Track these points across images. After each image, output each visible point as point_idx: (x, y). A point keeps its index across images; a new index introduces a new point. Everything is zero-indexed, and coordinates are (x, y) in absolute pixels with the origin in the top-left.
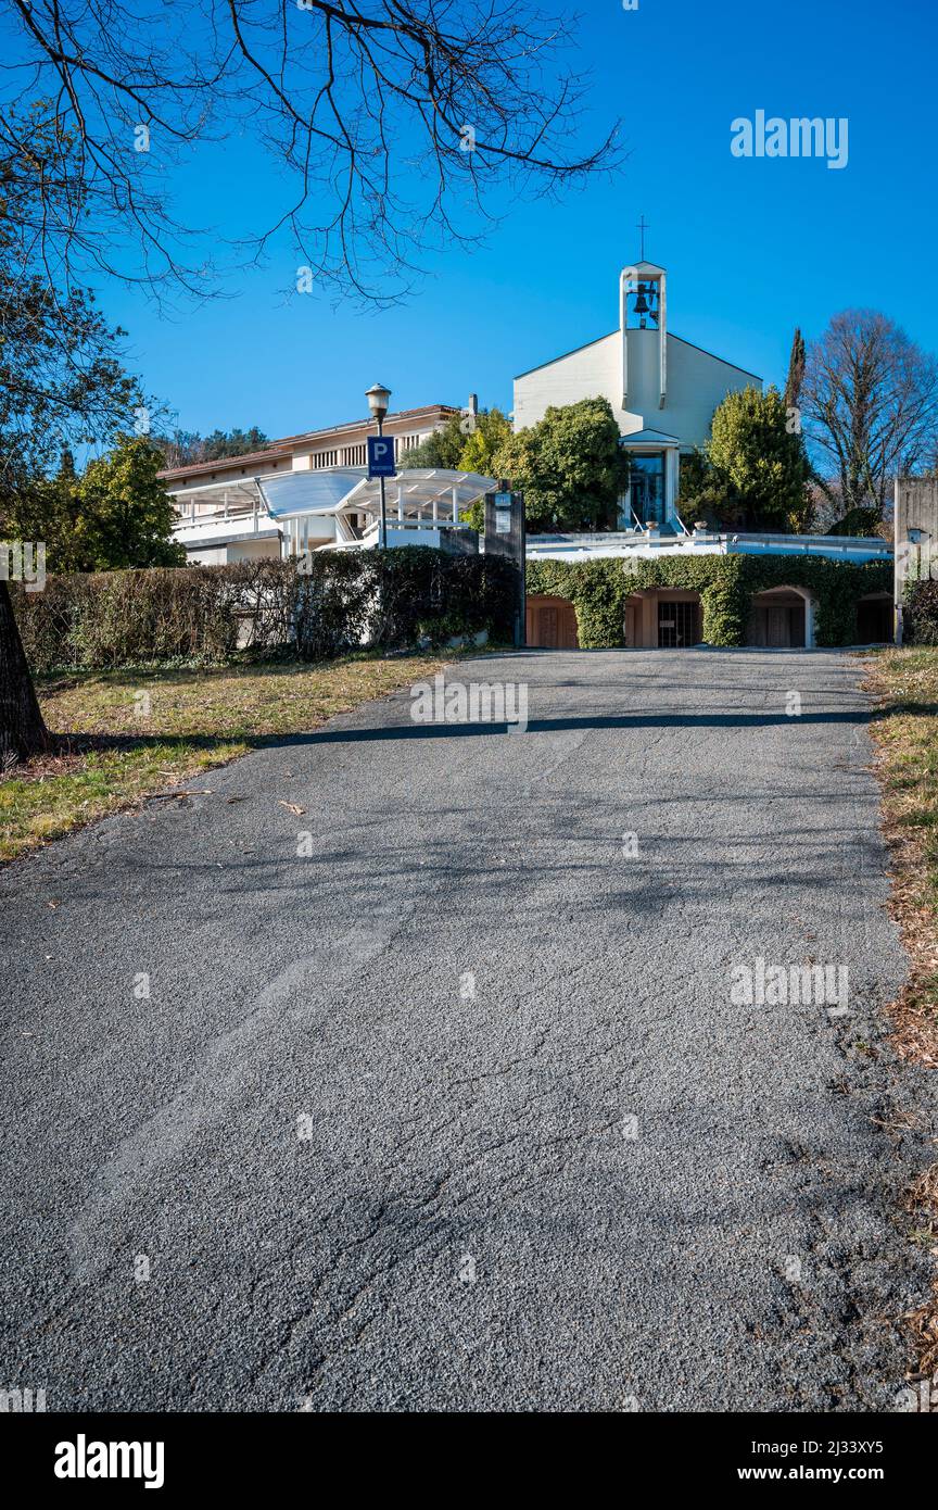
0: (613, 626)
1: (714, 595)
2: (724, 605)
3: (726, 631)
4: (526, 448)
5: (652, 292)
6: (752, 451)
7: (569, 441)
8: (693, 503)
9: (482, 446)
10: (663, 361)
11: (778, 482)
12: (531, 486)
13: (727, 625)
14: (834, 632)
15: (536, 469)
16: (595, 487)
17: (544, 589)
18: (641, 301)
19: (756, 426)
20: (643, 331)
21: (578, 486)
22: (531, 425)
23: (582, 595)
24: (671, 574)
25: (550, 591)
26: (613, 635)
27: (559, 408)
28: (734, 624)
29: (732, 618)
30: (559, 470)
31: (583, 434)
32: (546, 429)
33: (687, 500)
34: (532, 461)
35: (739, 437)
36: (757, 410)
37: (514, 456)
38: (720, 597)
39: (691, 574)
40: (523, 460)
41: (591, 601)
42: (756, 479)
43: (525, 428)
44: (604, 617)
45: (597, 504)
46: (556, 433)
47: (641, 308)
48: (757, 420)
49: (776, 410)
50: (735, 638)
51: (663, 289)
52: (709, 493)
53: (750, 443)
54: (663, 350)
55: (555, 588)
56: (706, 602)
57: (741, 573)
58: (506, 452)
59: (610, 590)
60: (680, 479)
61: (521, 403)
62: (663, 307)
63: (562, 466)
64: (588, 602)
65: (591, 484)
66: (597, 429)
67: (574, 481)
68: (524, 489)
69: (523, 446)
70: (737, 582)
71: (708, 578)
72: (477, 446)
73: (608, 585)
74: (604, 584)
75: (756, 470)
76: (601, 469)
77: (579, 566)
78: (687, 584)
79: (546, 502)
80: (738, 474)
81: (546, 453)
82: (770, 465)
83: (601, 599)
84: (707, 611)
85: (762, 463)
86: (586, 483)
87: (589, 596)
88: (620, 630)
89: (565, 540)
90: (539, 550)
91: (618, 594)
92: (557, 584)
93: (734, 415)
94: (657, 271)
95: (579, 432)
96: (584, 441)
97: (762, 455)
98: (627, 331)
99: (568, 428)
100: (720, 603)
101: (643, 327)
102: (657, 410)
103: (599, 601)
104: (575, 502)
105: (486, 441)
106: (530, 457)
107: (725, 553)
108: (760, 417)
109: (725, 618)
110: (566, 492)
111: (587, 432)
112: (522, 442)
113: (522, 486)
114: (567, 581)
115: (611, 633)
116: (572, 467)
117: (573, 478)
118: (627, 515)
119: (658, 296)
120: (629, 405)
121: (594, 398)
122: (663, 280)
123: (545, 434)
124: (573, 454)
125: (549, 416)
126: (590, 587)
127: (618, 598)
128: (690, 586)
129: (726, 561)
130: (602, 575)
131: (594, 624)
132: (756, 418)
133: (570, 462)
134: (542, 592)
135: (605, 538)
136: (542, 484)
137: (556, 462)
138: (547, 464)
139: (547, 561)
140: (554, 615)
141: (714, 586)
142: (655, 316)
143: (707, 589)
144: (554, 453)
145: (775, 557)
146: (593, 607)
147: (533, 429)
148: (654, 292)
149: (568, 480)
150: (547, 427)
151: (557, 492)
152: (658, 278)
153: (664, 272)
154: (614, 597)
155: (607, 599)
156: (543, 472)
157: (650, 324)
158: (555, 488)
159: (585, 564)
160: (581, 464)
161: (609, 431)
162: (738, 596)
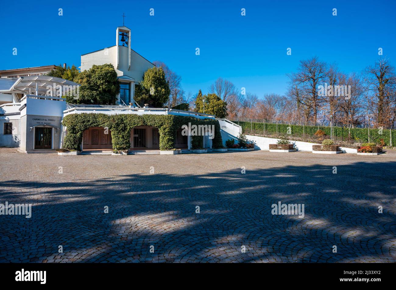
0: (126, 139)
1: (164, 129)
2: (168, 133)
3: (168, 142)
4: (86, 77)
5: (126, 36)
6: (156, 85)
7: (101, 75)
8: (139, 98)
9: (70, 75)
10: (130, 56)
11: (163, 94)
12: (88, 89)
13: (169, 140)
14: (198, 141)
15: (89, 83)
16: (109, 91)
17: (99, 124)
18: (123, 38)
19: (158, 78)
20: (123, 47)
21: (104, 90)
22: (88, 69)
23: (114, 128)
24: (149, 121)
25: (101, 125)
26: (127, 143)
27: (97, 65)
28: (171, 140)
29: (170, 137)
30: (98, 84)
31: (106, 74)
32: (93, 71)
33: (137, 98)
34: (88, 81)
35: (153, 80)
36: (158, 74)
37: (82, 78)
38: (166, 130)
39: (156, 121)
40: (85, 80)
41: (118, 130)
42: (157, 93)
43: (85, 70)
44: (123, 136)
45: (110, 96)
46: (97, 73)
47: (123, 40)
48: (158, 76)
49: (163, 74)
50: (172, 144)
51: (130, 35)
52: (144, 96)
53: (156, 82)
54: (130, 53)
55: (104, 124)
56: (161, 132)
57: (174, 122)
58: (79, 77)
59: (125, 126)
60: (135, 91)
61: (83, 63)
62: (130, 40)
63: (99, 83)
64: (117, 130)
65: (108, 90)
66: (111, 72)
67: (103, 88)
68: (85, 89)
69: (85, 76)
70: (173, 125)
71: (162, 123)
72: (68, 75)
73: (125, 124)
74: (123, 123)
75: (158, 90)
76: (112, 85)
77: (113, 116)
78: (154, 125)
79: (93, 94)
80: (152, 92)
81: (93, 79)
82: (162, 89)
83: (122, 129)
84: (161, 135)
85: (159, 88)
86: (107, 89)
87: (117, 128)
88: (129, 141)
89: (102, 107)
90: (96, 110)
91: (128, 127)
92: (104, 123)
93: (152, 74)
94: (128, 30)
95: (105, 73)
96: (107, 76)
97: (159, 86)
98: (119, 46)
99: (101, 71)
100: (167, 132)
101: (123, 46)
102: (127, 71)
103: (121, 130)
104: (103, 95)
105: (71, 73)
106: (87, 79)
107: (167, 114)
108: (159, 76)
109: (168, 137)
110: (100, 92)
111: (107, 73)
112: (85, 74)
113: (84, 89)
114: (108, 122)
115: (126, 142)
116: (102, 84)
117: (103, 87)
118: (119, 101)
119: (128, 37)
120: (119, 68)
121: (109, 64)
122: (130, 33)
123: (93, 72)
124: (102, 80)
125: (94, 67)
126: (118, 125)
127: (128, 129)
128: (156, 126)
129: (168, 118)
130: (122, 120)
131: (119, 138)
132: (157, 75)
133: (102, 82)
134: (98, 125)
135: (115, 107)
136: (91, 88)
137: (97, 82)
138: (94, 82)
139: (100, 114)
140: (97, 132)
141: (164, 126)
142: (127, 43)
143: (162, 127)
144: (96, 79)
145: (182, 117)
146: (119, 132)
147: (88, 71)
148: (127, 36)
149: (101, 88)
150: (94, 70)
151: (97, 92)
152: (128, 32)
153: (130, 30)
154: (127, 129)
155: (124, 129)
156: (92, 85)
157: (126, 45)
158: (96, 90)
159: (115, 116)
160: (105, 83)
161: (114, 74)
162: (173, 130)
